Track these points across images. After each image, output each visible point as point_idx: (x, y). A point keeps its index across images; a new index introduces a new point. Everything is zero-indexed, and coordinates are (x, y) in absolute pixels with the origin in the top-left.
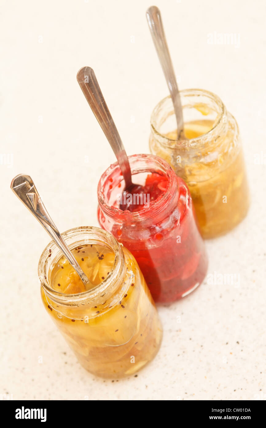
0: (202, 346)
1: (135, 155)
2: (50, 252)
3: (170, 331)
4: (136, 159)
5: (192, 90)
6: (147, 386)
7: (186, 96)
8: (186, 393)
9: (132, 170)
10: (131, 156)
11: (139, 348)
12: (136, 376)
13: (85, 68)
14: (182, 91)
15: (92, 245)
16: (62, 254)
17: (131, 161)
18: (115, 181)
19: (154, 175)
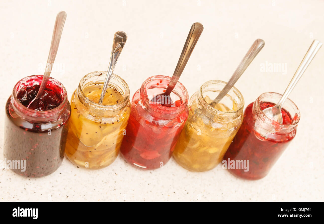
0: (115, 189)
1: (181, 84)
2: (101, 75)
3: (113, 170)
4: (180, 86)
5: (239, 91)
6: (76, 175)
7: (234, 91)
8: (84, 196)
9: (174, 89)
10: (180, 83)
11: (90, 156)
12: (78, 167)
13: (201, 24)
14: (235, 88)
15: (121, 94)
16: (104, 82)
17: (178, 84)
18: (162, 85)
19: (180, 102)
